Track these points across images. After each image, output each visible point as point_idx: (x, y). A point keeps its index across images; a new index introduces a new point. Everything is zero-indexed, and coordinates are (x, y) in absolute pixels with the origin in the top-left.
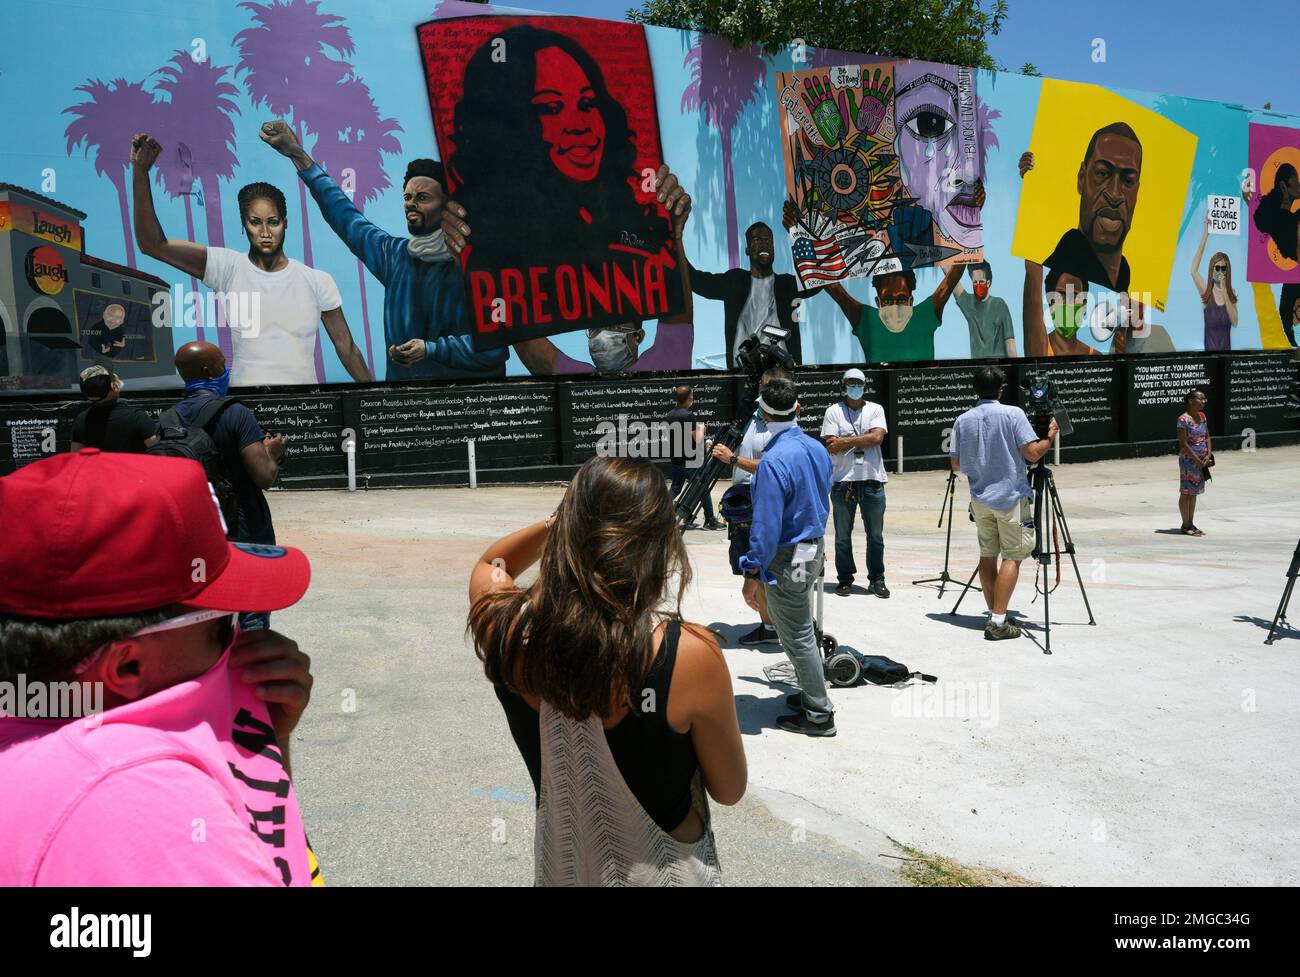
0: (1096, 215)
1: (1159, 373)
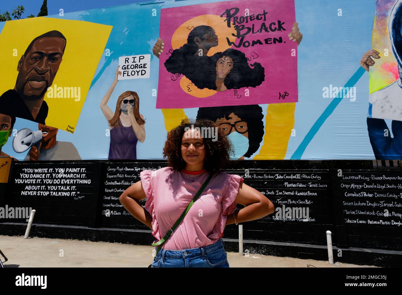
0: (28, 80)
1: (42, 173)
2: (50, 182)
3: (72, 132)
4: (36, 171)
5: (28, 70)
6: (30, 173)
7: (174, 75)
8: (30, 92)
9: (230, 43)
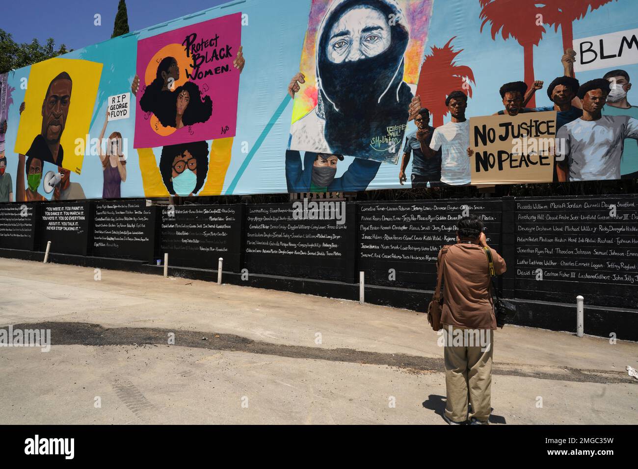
0: (49, 125)
1: (58, 211)
2: (62, 218)
3: (80, 174)
4: (54, 209)
5: (49, 114)
6: (51, 211)
7: (146, 114)
8: (51, 137)
9: (188, 75)
